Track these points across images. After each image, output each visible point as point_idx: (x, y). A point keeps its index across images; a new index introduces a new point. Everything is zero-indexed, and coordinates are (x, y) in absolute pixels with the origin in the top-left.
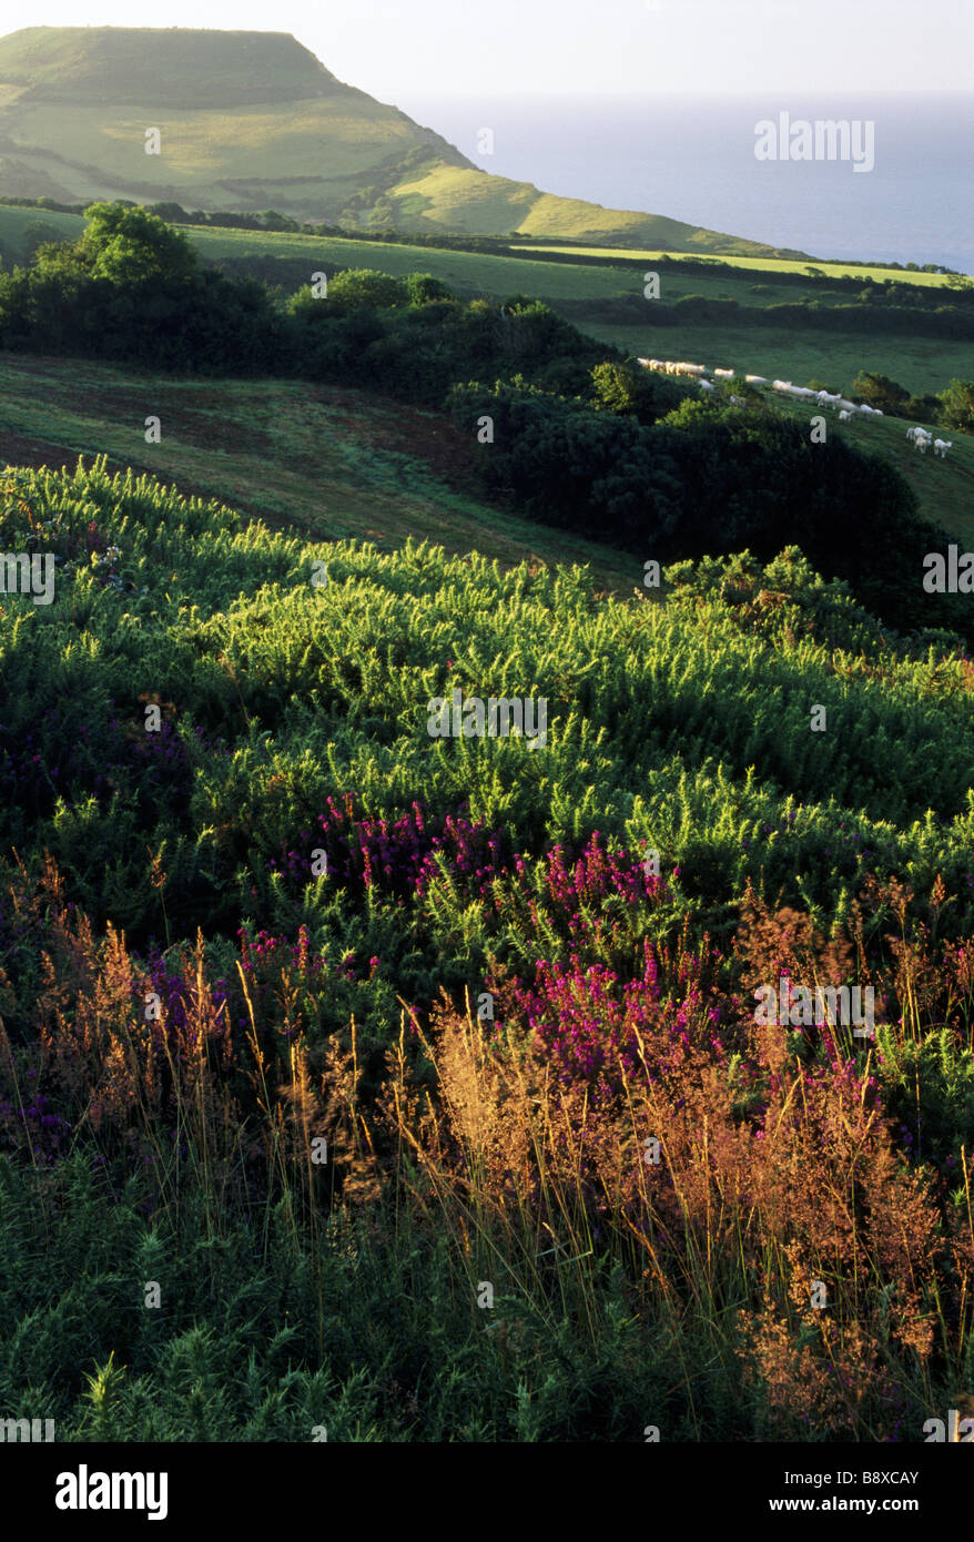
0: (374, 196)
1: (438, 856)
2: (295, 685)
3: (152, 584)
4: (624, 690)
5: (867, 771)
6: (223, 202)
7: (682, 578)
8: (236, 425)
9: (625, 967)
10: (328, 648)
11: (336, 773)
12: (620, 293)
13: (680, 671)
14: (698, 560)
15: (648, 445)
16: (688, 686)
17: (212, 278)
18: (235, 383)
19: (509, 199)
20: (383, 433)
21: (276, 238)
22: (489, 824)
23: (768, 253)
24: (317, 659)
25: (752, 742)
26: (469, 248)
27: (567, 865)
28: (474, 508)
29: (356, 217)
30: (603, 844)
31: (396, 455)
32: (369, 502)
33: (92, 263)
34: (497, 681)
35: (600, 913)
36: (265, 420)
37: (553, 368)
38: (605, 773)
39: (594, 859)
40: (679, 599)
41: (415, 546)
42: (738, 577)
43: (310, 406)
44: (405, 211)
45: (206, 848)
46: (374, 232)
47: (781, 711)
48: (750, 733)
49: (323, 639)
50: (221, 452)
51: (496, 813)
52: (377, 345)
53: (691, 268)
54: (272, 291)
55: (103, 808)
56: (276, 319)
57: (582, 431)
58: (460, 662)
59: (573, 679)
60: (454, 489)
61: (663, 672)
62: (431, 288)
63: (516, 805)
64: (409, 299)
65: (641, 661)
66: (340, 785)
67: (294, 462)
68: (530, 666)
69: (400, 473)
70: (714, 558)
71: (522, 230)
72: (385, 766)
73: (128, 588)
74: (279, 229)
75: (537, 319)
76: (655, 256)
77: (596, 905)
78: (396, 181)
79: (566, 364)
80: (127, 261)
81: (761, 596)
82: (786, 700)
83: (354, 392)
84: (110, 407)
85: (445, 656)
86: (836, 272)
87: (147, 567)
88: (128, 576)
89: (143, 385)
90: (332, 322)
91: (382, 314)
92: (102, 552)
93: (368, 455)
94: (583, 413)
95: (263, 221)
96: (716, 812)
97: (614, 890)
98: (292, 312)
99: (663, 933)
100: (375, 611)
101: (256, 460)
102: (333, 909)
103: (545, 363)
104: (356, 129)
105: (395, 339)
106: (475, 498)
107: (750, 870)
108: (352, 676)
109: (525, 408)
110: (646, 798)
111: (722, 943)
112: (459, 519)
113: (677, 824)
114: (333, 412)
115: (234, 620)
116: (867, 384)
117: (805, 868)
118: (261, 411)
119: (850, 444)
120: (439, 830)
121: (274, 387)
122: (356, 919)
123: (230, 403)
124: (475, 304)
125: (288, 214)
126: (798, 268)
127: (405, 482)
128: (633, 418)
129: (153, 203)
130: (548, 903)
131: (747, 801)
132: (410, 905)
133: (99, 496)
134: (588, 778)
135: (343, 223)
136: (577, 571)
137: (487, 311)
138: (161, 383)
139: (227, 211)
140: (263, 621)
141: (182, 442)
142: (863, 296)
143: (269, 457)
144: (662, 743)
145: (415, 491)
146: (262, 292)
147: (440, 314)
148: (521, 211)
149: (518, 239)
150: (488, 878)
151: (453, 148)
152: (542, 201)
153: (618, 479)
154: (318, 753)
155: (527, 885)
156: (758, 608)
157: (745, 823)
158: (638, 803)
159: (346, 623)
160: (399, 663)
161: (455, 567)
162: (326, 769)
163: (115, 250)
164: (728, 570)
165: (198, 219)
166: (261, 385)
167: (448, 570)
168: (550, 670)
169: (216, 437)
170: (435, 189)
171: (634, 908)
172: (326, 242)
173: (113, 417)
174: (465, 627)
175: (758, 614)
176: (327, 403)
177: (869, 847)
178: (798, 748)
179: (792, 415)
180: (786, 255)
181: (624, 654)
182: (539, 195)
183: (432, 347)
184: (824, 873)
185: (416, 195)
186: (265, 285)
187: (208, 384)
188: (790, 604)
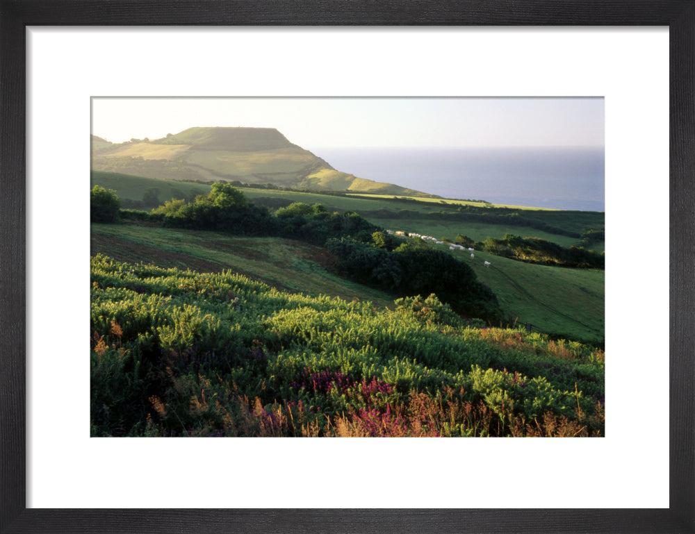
0: (303, 178)
1: (333, 382)
2: (292, 337)
3: (248, 308)
4: (382, 338)
5: (448, 360)
6: (254, 180)
7: (400, 304)
8: (259, 252)
9: (382, 410)
10: (301, 327)
11: (305, 361)
12: (382, 208)
13: (397, 333)
14: (404, 298)
15: (390, 258)
16: (400, 337)
17: (251, 206)
18: (258, 238)
19: (346, 179)
20: (305, 254)
21: (271, 192)
22: (346, 374)
23: (428, 196)
24: (298, 330)
25: (416, 353)
26: (332, 194)
27: (367, 384)
28: (335, 278)
29: (296, 185)
30: (376, 379)
31: (309, 261)
32: (301, 276)
33: (213, 201)
34: (347, 336)
35: (376, 397)
36: (268, 250)
37: (359, 234)
38: (377, 361)
39: (374, 383)
40: (399, 310)
41: (322, 296)
42: (417, 303)
43: (282, 245)
44: (312, 183)
45: (271, 382)
46: (302, 190)
47: (425, 344)
48: (416, 350)
49: (300, 324)
50: (254, 260)
51: (348, 371)
52: (304, 226)
53: (404, 201)
54: (270, 209)
55: (244, 371)
56: (272, 218)
57: (370, 253)
58: (337, 331)
59: (368, 335)
60: (328, 272)
61: (392, 333)
62: (321, 208)
63: (354, 369)
64: (314, 212)
65: (386, 330)
66: (307, 364)
67: (277, 264)
68: (356, 332)
69: (311, 267)
70: (410, 297)
71: (349, 189)
72: (319, 359)
73: (241, 309)
74: (271, 189)
75: (355, 218)
76: (392, 197)
77: (374, 395)
78: (309, 174)
79: (364, 232)
80: (224, 200)
81: (423, 309)
82: (426, 341)
83: (297, 241)
84: (218, 247)
85: (333, 329)
86: (450, 202)
87: (246, 303)
88: (241, 306)
89: (229, 239)
90: (289, 219)
91: (305, 217)
92: (234, 299)
93: (301, 261)
94: (370, 248)
95: (267, 186)
96: (406, 371)
97: (379, 391)
98: (276, 216)
99: (392, 402)
100: (314, 317)
101: (265, 263)
102: (307, 396)
103: (357, 232)
104: (296, 158)
105: (309, 224)
106: (335, 275)
107: (414, 386)
108: (308, 335)
109: (351, 246)
110: (388, 367)
111: (407, 404)
112: (330, 281)
113: (395, 374)
114: (290, 247)
115: (274, 319)
116: (460, 238)
117: (429, 385)
118: (267, 247)
119: (454, 257)
120: (333, 376)
121: (270, 240)
122: (312, 399)
123: (257, 245)
124: (335, 213)
125: (274, 184)
126: (438, 201)
127: (313, 270)
128: (386, 249)
129: (231, 181)
130: (362, 394)
131: (414, 368)
132: (326, 396)
133: (229, 281)
134: (372, 362)
135: (292, 187)
136: (368, 304)
137: (338, 216)
138: (236, 239)
139: (255, 183)
140: (282, 319)
141: (242, 257)
142: (459, 210)
143: (269, 262)
144: (392, 353)
145: (316, 272)
146: (267, 210)
147: (323, 217)
148: (349, 183)
149: (348, 192)
150: (346, 388)
151: (327, 163)
152: (356, 180)
153: (381, 269)
154: (300, 355)
155: (357, 389)
156: (423, 312)
157: (413, 374)
158: (385, 368)
159: (306, 320)
160: (321, 331)
161: (334, 302)
162: (303, 360)
163: (221, 197)
164: (414, 301)
165: (246, 186)
166: (266, 239)
167: (332, 303)
168: (362, 333)
169: (252, 255)
170: (322, 176)
171: (384, 396)
172: (286, 193)
173: (219, 249)
174: (338, 321)
175: (423, 314)
176: (287, 245)
177: (446, 380)
178: (429, 353)
179: (436, 249)
180: (434, 197)
181: (381, 329)
182: (355, 178)
183: (321, 227)
184: (434, 387)
185: (315, 178)
186: (268, 208)
187: (250, 239)
188: (432, 311)
